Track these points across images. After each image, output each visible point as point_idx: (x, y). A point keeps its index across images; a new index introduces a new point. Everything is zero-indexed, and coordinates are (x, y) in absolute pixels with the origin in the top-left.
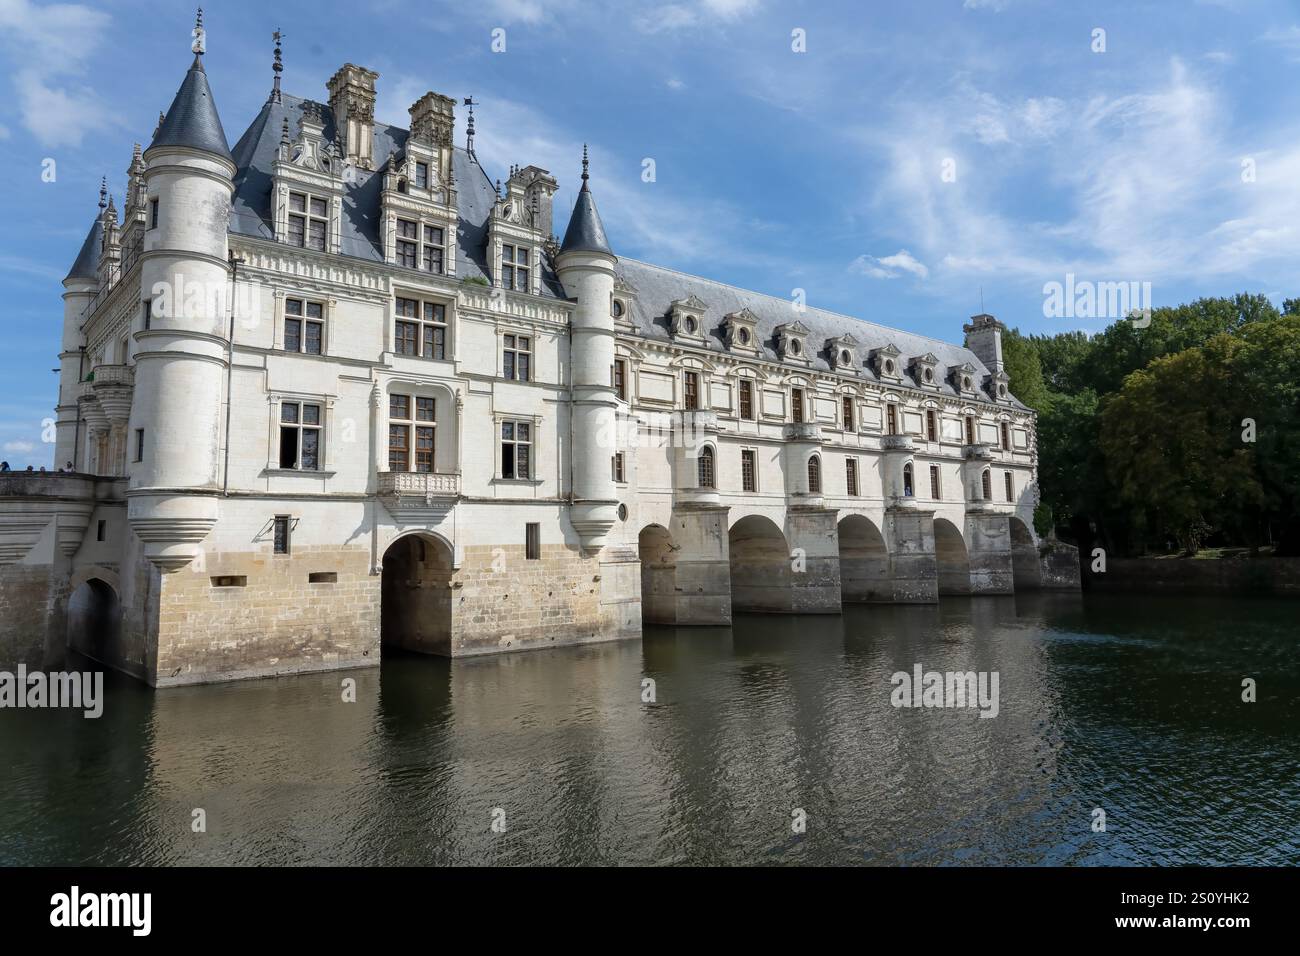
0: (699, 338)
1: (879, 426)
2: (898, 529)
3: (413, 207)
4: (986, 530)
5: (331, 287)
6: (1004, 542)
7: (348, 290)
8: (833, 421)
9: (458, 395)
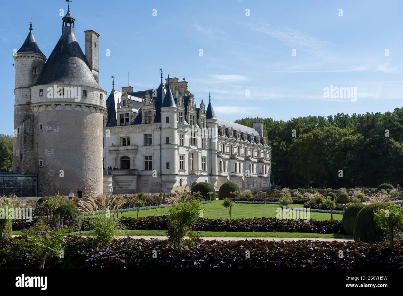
1: (244, 154)
2: (248, 182)
3: (192, 112)
4: (263, 182)
5: (184, 132)
6: (268, 185)
8: (237, 153)
9: (198, 153)
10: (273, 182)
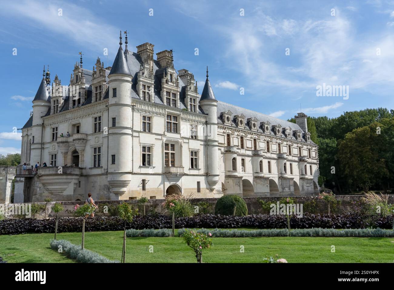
0: (230, 123)
1: (276, 151)
2: (282, 184)
3: (169, 88)
4: (306, 184)
5: (153, 112)
6: (312, 188)
7: (157, 113)
8: (264, 149)
9: (181, 144)
10: (322, 185)
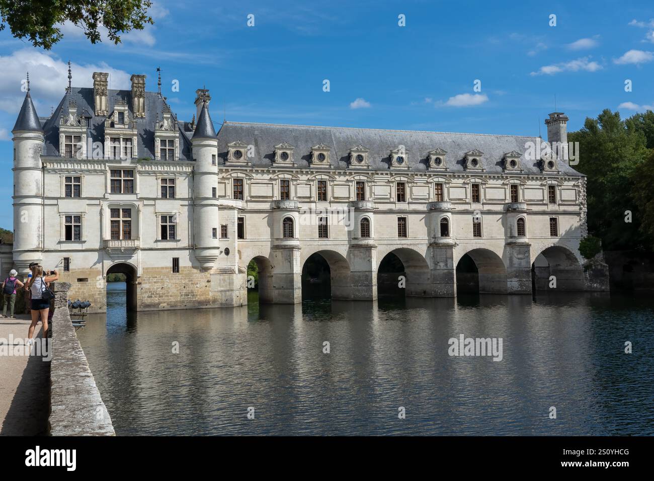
0: (290, 163)
1: (427, 197)
2: (435, 255)
3: (117, 132)
4: (517, 255)
5: (82, 171)
6: (527, 262)
7: (89, 171)
8: (389, 197)
9: (139, 207)
